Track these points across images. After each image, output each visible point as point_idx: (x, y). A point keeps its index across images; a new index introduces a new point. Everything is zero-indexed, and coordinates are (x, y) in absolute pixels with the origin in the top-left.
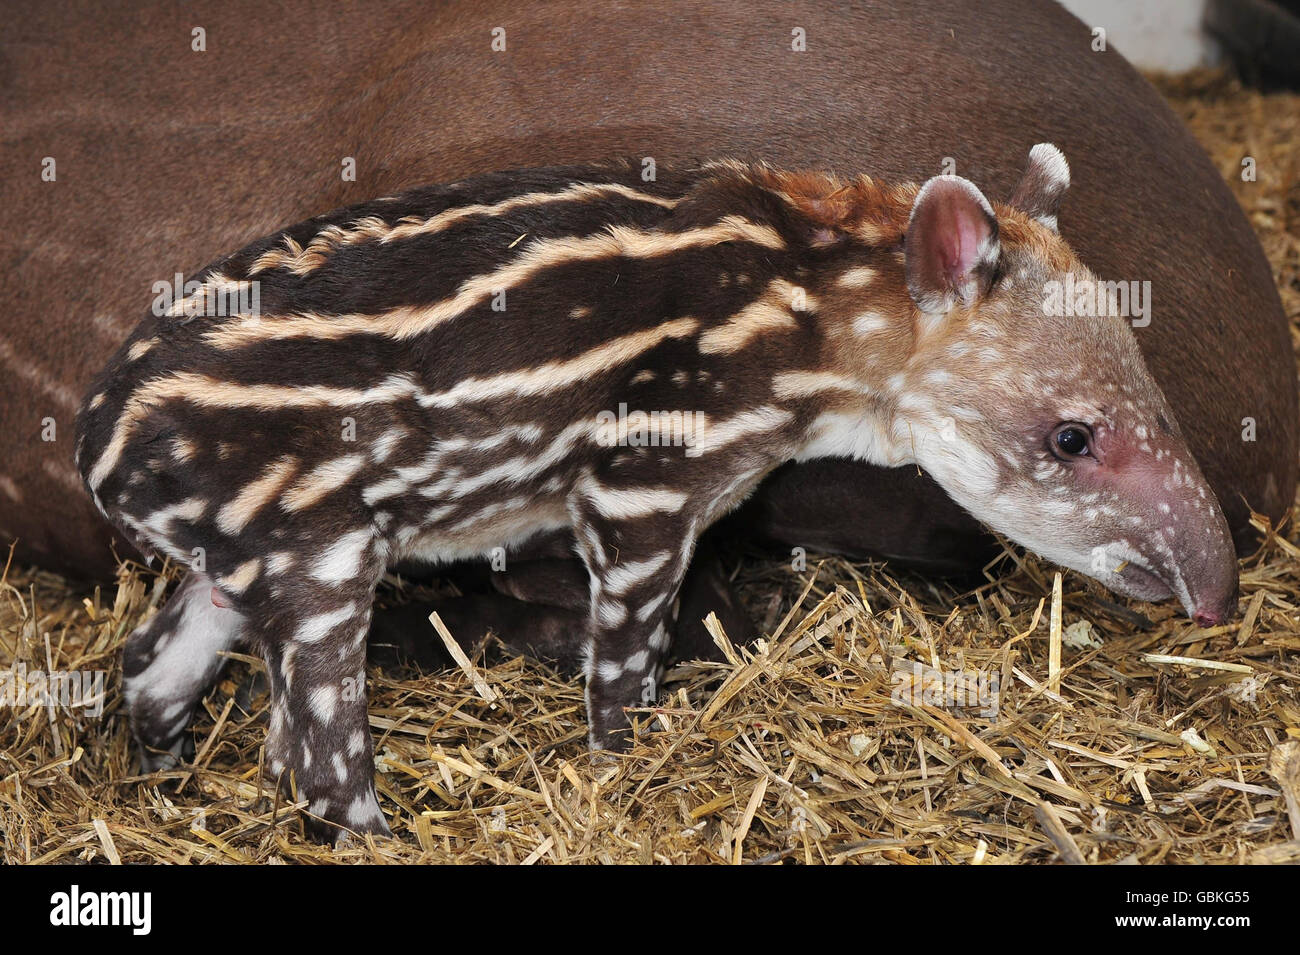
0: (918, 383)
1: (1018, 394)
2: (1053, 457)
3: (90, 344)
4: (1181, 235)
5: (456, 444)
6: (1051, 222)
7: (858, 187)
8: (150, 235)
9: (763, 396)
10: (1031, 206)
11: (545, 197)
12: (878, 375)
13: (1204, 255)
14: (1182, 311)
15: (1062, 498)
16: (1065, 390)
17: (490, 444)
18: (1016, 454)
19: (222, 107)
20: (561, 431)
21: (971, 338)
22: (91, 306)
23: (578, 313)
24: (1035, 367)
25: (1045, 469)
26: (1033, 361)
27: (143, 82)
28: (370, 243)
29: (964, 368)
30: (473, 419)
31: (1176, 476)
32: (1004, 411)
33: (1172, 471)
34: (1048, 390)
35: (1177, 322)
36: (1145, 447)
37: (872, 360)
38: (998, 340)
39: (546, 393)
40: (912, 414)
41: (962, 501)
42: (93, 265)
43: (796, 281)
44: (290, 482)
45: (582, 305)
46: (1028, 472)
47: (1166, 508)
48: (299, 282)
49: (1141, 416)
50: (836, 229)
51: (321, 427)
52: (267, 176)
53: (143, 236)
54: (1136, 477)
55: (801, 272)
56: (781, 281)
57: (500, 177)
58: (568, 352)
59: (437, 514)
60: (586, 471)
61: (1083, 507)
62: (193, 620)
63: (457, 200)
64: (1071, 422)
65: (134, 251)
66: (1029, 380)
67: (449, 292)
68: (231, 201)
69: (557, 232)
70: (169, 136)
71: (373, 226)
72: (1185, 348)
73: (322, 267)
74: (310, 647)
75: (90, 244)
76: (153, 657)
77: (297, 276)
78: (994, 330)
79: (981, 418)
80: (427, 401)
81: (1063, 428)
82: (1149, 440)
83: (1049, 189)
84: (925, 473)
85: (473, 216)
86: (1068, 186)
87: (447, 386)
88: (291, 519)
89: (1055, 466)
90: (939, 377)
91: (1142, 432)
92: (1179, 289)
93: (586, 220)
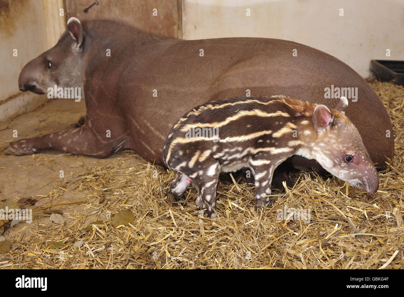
0: (318, 145)
1: (339, 149)
2: (345, 162)
3: (168, 129)
4: (372, 113)
5: (227, 150)
6: (344, 113)
7: (306, 104)
8: (179, 110)
9: (286, 146)
10: (340, 109)
11: (243, 102)
12: (309, 143)
13: (376, 116)
14: (372, 128)
15: (346, 170)
16: (348, 149)
17: (233, 150)
18: (337, 161)
19: (192, 87)
20: (245, 149)
21: (329, 137)
22: (168, 122)
23: (249, 126)
24: (342, 144)
25: (343, 164)
26: (342, 143)
27: (178, 82)
28: (210, 110)
29: (327, 143)
30: (230, 145)
31: (369, 166)
32: (335, 152)
33: (368, 165)
34: (345, 149)
35: (371, 130)
36: (364, 160)
37: (308, 140)
38: (335, 138)
39: (242, 141)
40: (316, 151)
41: (325, 168)
42: (169, 115)
43: (292, 122)
44: (200, 156)
45: (249, 124)
46: (340, 164)
47: (366, 172)
48: (197, 117)
49: (363, 154)
50: (300, 113)
51: (203, 144)
52: (199, 100)
53: (178, 110)
54: (361, 166)
55: (293, 121)
56: (289, 123)
57: (235, 98)
58: (247, 133)
59: (225, 163)
60: (250, 157)
61: (350, 172)
62: (183, 180)
63: (226, 102)
64: (349, 155)
65: (176, 113)
66: (341, 146)
67: (224, 120)
68: (193, 104)
69: (245, 109)
70: (182, 92)
71: (210, 106)
72: (372, 135)
73: (200, 114)
74: (207, 188)
75: (168, 111)
76: (176, 186)
77: (196, 116)
78: (334, 136)
79: (330, 153)
80: (221, 141)
81: (347, 156)
82: (364, 159)
83: (344, 106)
84: (318, 162)
85: (229, 105)
86: (348, 106)
87: (224, 138)
88: (201, 163)
89: (345, 164)
90: (322, 144)
91: (363, 157)
92: (371, 123)
93: (250, 107)
